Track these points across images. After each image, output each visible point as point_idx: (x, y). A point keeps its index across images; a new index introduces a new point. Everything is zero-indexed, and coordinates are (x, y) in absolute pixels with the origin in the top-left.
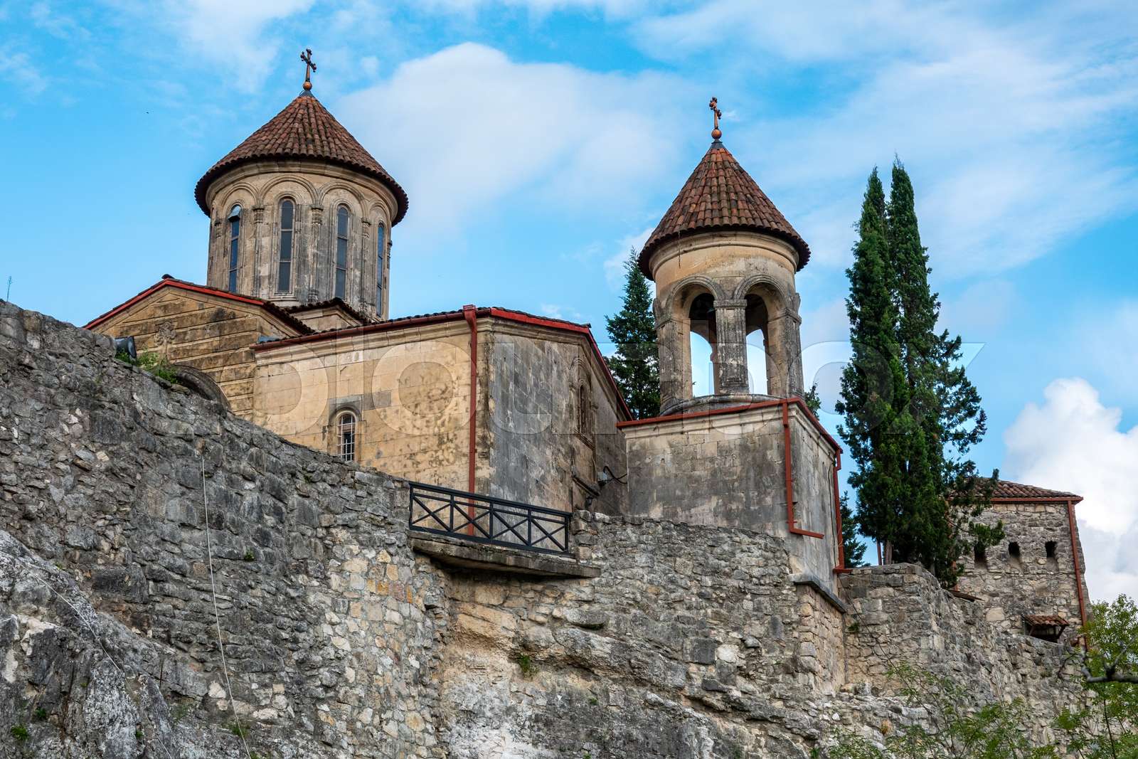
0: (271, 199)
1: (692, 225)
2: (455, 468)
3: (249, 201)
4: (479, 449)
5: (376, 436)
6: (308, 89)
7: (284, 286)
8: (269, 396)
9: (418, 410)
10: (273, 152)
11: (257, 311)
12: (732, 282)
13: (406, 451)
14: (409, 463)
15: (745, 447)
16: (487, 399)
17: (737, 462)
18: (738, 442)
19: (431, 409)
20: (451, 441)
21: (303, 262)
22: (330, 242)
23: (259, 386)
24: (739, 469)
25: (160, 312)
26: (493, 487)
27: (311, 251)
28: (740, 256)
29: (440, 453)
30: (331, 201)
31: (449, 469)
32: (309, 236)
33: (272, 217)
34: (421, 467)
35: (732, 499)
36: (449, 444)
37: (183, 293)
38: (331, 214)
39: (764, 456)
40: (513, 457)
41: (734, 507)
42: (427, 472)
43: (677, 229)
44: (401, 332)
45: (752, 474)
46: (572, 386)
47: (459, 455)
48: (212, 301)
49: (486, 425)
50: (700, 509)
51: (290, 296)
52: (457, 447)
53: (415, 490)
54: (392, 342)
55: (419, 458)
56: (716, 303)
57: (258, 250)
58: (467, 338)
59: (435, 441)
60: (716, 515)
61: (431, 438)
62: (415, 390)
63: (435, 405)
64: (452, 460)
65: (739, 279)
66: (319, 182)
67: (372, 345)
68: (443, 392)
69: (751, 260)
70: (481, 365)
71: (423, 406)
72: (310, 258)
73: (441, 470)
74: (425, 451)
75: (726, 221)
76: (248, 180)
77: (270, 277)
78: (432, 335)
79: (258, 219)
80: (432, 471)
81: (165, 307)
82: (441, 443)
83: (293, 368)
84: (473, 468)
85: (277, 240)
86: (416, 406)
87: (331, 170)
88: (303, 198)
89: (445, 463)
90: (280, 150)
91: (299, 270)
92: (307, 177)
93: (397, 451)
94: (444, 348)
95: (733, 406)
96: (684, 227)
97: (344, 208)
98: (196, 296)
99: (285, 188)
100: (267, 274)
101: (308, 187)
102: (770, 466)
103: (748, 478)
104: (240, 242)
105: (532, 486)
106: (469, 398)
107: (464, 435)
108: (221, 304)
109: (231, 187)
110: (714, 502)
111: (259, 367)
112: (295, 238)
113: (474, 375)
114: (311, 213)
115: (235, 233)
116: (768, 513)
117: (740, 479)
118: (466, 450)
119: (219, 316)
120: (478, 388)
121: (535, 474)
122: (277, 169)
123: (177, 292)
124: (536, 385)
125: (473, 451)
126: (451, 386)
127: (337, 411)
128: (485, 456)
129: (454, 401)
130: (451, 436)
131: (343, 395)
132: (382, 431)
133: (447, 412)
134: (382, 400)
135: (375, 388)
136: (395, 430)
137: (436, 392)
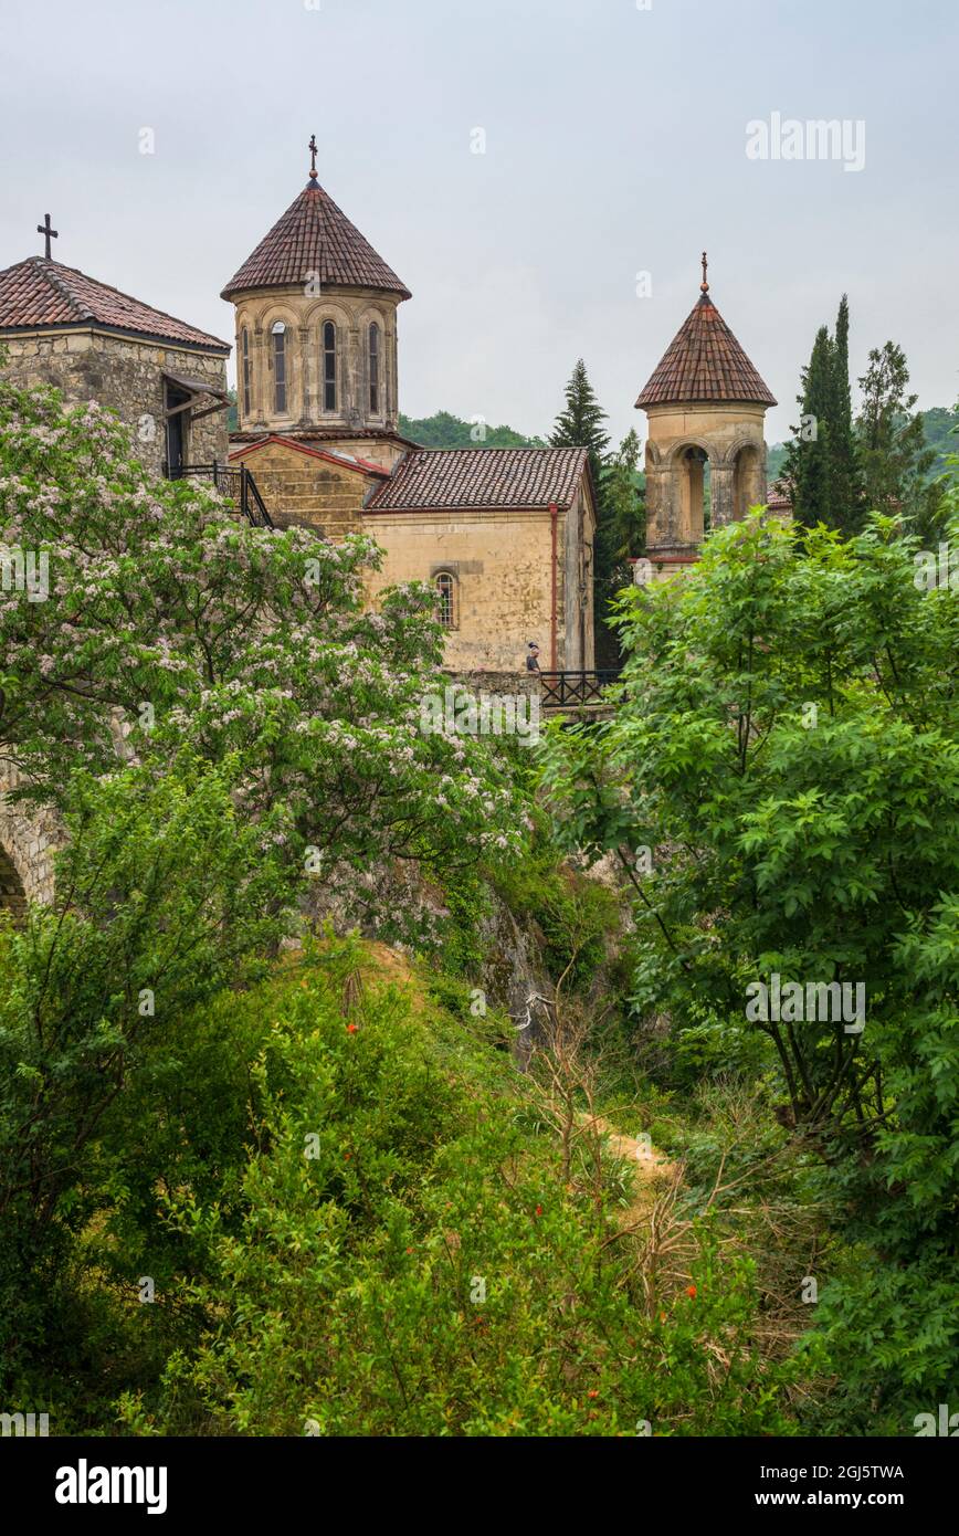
0: (315, 321)
2: (539, 629)
3: (295, 321)
4: (559, 618)
5: (474, 597)
6: (314, 176)
7: (330, 404)
9: (506, 580)
11: (361, 477)
12: (724, 445)
13: (497, 611)
14: (501, 621)
16: (564, 577)
19: (518, 580)
20: (536, 608)
21: (345, 382)
22: (364, 361)
25: (267, 465)
27: (351, 371)
28: (730, 423)
29: (526, 617)
30: (364, 321)
31: (533, 630)
32: (350, 358)
33: (316, 339)
34: (510, 626)
36: (534, 610)
37: (288, 450)
38: (364, 334)
42: (516, 630)
44: (492, 514)
47: (542, 620)
48: (316, 460)
49: (564, 598)
51: (338, 415)
52: (540, 614)
54: (483, 520)
55: (508, 618)
57: (305, 368)
58: (549, 525)
59: (522, 606)
61: (518, 603)
62: (504, 563)
63: (522, 577)
64: (536, 623)
65: (729, 443)
66: (355, 303)
67: (466, 520)
68: (528, 568)
69: (739, 426)
70: (559, 550)
71: (512, 577)
72: (351, 379)
73: (527, 631)
74: (514, 614)
76: (289, 298)
77: (317, 395)
78: (518, 519)
79: (304, 338)
80: (520, 630)
81: (272, 461)
82: (527, 609)
83: (396, 531)
84: (554, 632)
85: (322, 361)
86: (505, 576)
87: (366, 293)
88: (342, 321)
89: (531, 625)
91: (343, 392)
92: (344, 300)
93: (490, 610)
94: (529, 530)
97: (374, 328)
98: (301, 455)
99: (326, 311)
100: (315, 393)
101: (347, 310)
104: (287, 359)
106: (550, 575)
107: (546, 606)
108: (326, 466)
111: (365, 527)
112: (338, 359)
113: (554, 557)
114: (350, 335)
115: (280, 348)
118: (549, 617)
119: (324, 476)
120: (558, 568)
123: (282, 448)
125: (554, 619)
126: (534, 563)
127: (437, 572)
128: (562, 622)
129: (537, 575)
130: (535, 604)
131: (441, 559)
132: (476, 594)
133: (531, 584)
134: (476, 568)
135: (470, 557)
136: (487, 593)
137: (521, 567)
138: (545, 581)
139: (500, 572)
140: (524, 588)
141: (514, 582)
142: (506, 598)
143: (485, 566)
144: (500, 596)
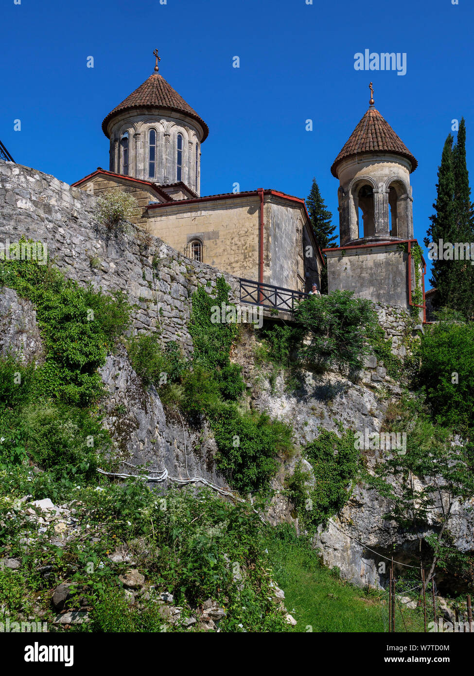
0: (144, 129)
1: (363, 149)
2: (253, 270)
4: (264, 262)
5: (212, 254)
8: (155, 232)
9: (233, 241)
10: (145, 104)
13: (227, 261)
14: (229, 267)
15: (388, 263)
16: (269, 236)
17: (384, 270)
18: (384, 260)
19: (240, 241)
20: (251, 257)
21: (161, 162)
22: (174, 152)
23: (150, 227)
24: (384, 274)
25: (96, 187)
26: (271, 280)
27: (164, 157)
29: (245, 263)
30: (174, 131)
31: (249, 271)
32: (164, 149)
33: (145, 138)
34: (235, 269)
35: (381, 288)
36: (250, 259)
37: (108, 177)
38: (174, 137)
39: (397, 267)
40: (278, 266)
41: (381, 292)
42: (239, 272)
43: (356, 151)
45: (391, 276)
46: (298, 231)
47: (254, 265)
49: (267, 250)
51: (156, 180)
52: (253, 260)
53: (242, 283)
54: (219, 206)
55: (234, 265)
56: (374, 190)
57: (138, 155)
58: (259, 205)
59: (242, 257)
60: (372, 296)
61: (240, 255)
62: (231, 231)
63: (242, 239)
64: (251, 266)
65: (386, 178)
68: (246, 232)
69: (392, 169)
70: (266, 219)
71: (236, 239)
72: (164, 160)
73: (245, 272)
74: (237, 262)
76: (131, 119)
77: (144, 170)
78: (240, 203)
79: (138, 139)
80: (241, 272)
81: (99, 184)
82: (245, 258)
83: (167, 218)
84: (261, 271)
85: (148, 150)
86: (232, 239)
87: (174, 115)
88: (160, 129)
89: (247, 268)
90: (149, 103)
91: (159, 166)
92: (164, 122)
93: (223, 261)
95: (382, 242)
96: (360, 150)
97: (180, 135)
99: (151, 123)
100: (143, 168)
102: (400, 272)
103: (389, 278)
104: (128, 151)
106: (259, 236)
107: (256, 254)
109: (122, 122)
110: (372, 289)
111: (150, 218)
112: (158, 149)
113: (261, 224)
114: (164, 137)
115: (126, 146)
116: (399, 296)
117: (385, 279)
118: (257, 262)
120: (264, 231)
122: (147, 114)
123: (104, 177)
125: (261, 262)
126: (250, 229)
127: (191, 241)
128: (268, 265)
129: (251, 237)
130: (250, 255)
131: (195, 232)
132: (214, 251)
133: (248, 243)
134: (214, 235)
135: (211, 229)
136: (221, 250)
137: (242, 232)
138: (257, 240)
139: (229, 237)
141: (237, 242)
142: (233, 252)
143: (221, 233)
144: (229, 251)
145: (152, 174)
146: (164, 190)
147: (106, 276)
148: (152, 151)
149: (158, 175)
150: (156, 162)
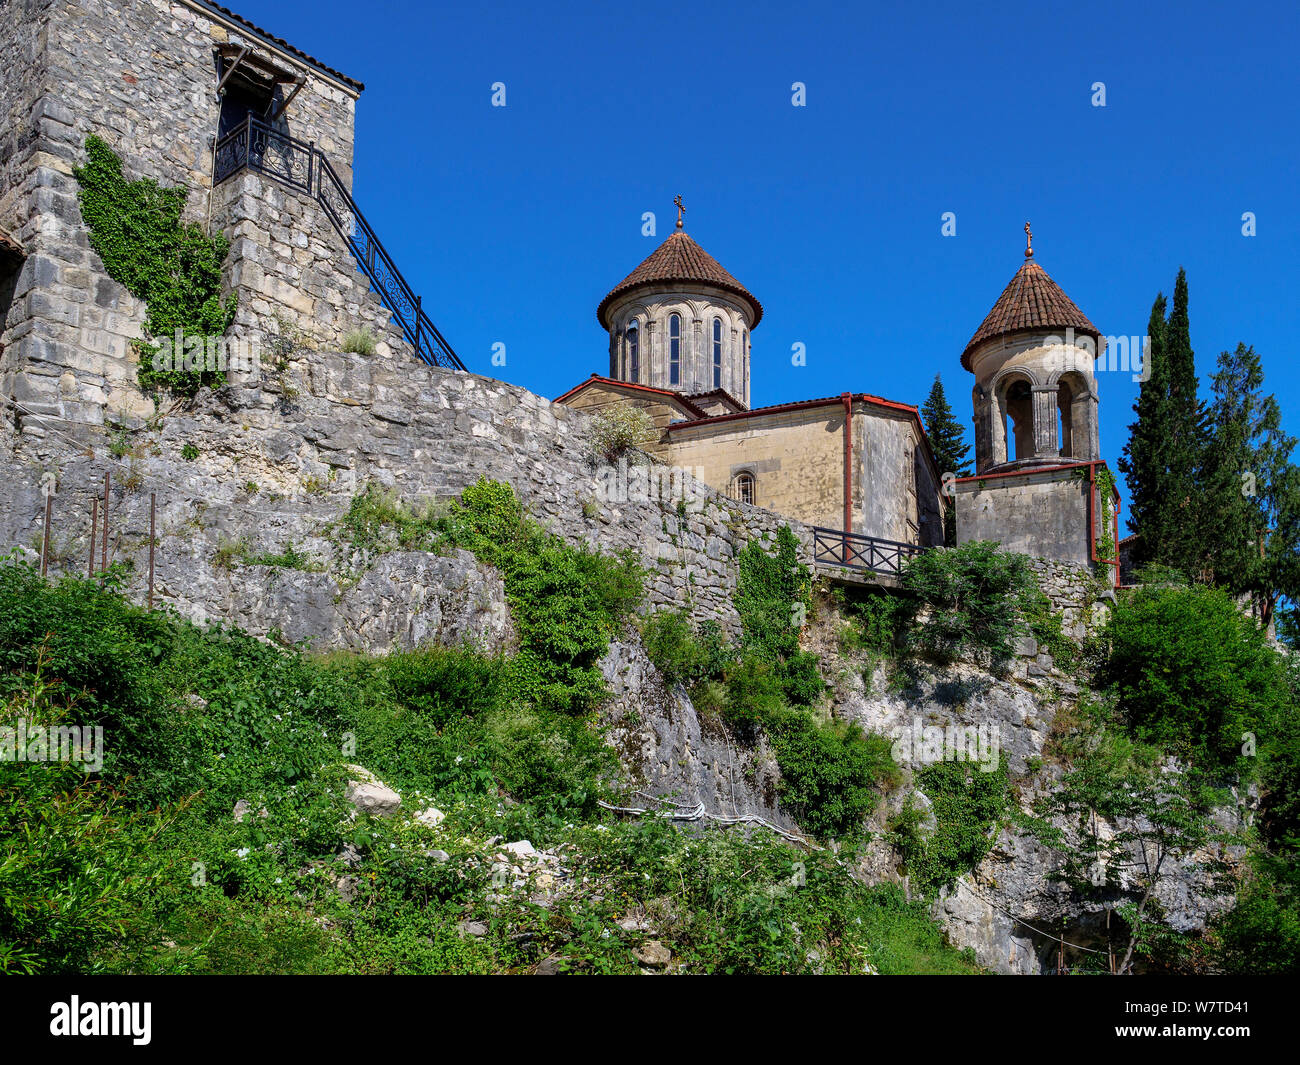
0: (662, 315)
1: (1015, 326)
2: (835, 515)
3: (645, 317)
4: (853, 501)
5: (770, 492)
8: (683, 463)
9: (803, 473)
10: (663, 277)
12: (1047, 371)
13: (794, 502)
14: (797, 511)
15: (1056, 498)
16: (859, 464)
17: (1049, 509)
18: (1050, 494)
19: (814, 472)
20: (831, 495)
21: (688, 363)
22: (709, 347)
23: (674, 456)
24: (1050, 515)
25: (590, 402)
26: (864, 529)
27: (694, 353)
29: (822, 504)
30: (708, 316)
31: (829, 515)
32: (693, 342)
33: (663, 326)
34: (807, 514)
35: (1044, 537)
36: (830, 498)
37: (608, 386)
38: (708, 324)
39: (1072, 504)
40: (875, 506)
41: (1045, 542)
42: (813, 518)
43: (1002, 330)
44: (788, 414)
45: (1061, 518)
46: (906, 453)
47: (836, 507)
49: (858, 483)
50: (1017, 543)
51: (681, 388)
52: (836, 500)
53: (818, 533)
54: (780, 422)
55: (804, 508)
56: (1033, 388)
57: (651, 353)
58: (844, 417)
59: (818, 495)
60: (1030, 548)
61: (814, 493)
62: (800, 458)
63: (817, 469)
64: (832, 509)
65: (1052, 369)
66: (697, 301)
67: (763, 424)
68: (824, 459)
70: (855, 438)
71: (807, 470)
72: (694, 359)
73: (822, 517)
74: (809, 503)
75: (1045, 323)
76: (642, 300)
77: (663, 373)
78: (814, 416)
79: (653, 329)
81: (595, 398)
82: (823, 496)
83: (700, 443)
84: (847, 515)
85: (668, 345)
86: (802, 469)
87: (708, 291)
88: (686, 313)
89: (826, 511)
90: (668, 276)
91: (685, 368)
92: (689, 297)
93: (787, 503)
95: (1045, 467)
96: (1009, 328)
97: (717, 321)
98: (618, 389)
99: (673, 306)
100: (661, 371)
101: (691, 306)
102: (1077, 512)
103: (1058, 521)
104: (638, 348)
105: (885, 528)
106: (845, 464)
107: (840, 491)
109: (628, 306)
110: (1029, 538)
112: (682, 344)
113: (848, 447)
114: (692, 324)
115: (634, 341)
116: (1074, 548)
117: (1051, 522)
118: (842, 502)
120: (853, 456)
121: (887, 518)
122: (665, 290)
124: (886, 453)
125: (847, 503)
126: (830, 454)
127: (740, 472)
128: (859, 506)
129: (832, 466)
130: (831, 492)
131: (742, 462)
132: (774, 489)
133: (827, 474)
134: (774, 465)
135: (767, 456)
136: (784, 487)
137: (818, 459)
138: (841, 469)
139: (796, 466)
140: (819, 479)
141: (810, 474)
142: (803, 489)
143: (784, 462)
144: (797, 488)
145: (675, 379)
146: (695, 402)
147: (606, 529)
148: (675, 345)
149: (684, 381)
150: (681, 361)
